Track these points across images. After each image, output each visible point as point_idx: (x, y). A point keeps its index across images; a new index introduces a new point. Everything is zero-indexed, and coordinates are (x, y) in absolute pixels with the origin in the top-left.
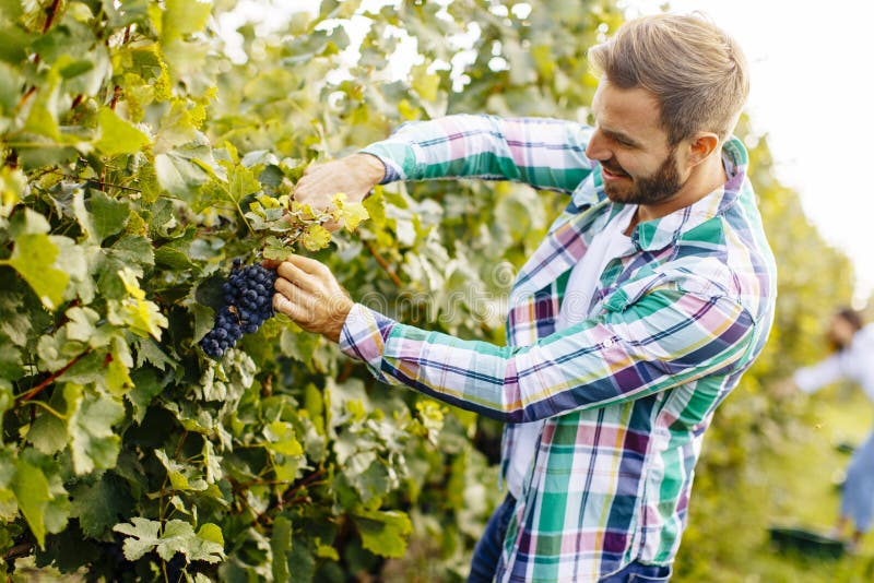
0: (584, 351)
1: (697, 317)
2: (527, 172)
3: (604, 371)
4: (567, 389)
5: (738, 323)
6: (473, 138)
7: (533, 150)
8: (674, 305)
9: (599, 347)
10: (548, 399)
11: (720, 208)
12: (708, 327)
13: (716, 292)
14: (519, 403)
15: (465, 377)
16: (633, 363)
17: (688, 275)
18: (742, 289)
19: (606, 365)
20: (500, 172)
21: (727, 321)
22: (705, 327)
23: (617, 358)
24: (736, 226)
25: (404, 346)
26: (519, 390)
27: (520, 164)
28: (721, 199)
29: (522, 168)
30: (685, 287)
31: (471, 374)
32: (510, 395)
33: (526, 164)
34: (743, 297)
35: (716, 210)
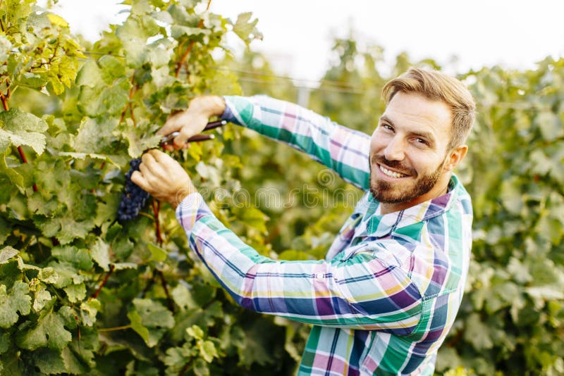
0: (304, 276)
1: (377, 275)
2: (338, 165)
3: (310, 294)
4: (283, 297)
5: (406, 291)
6: (302, 123)
7: (347, 152)
8: (365, 263)
9: (314, 276)
10: (269, 299)
11: (426, 215)
12: (383, 285)
13: (394, 263)
14: (250, 293)
15: (224, 263)
16: (331, 296)
17: (382, 248)
18: (415, 268)
19: (313, 291)
20: (319, 156)
21: (399, 287)
22: (381, 284)
23: (321, 289)
24: (432, 231)
25: (203, 231)
26: (252, 284)
27: (334, 158)
28: (427, 209)
29: (335, 161)
30: (377, 255)
31: (229, 263)
32: (246, 285)
33: (338, 160)
34: (414, 274)
35: (423, 217)
